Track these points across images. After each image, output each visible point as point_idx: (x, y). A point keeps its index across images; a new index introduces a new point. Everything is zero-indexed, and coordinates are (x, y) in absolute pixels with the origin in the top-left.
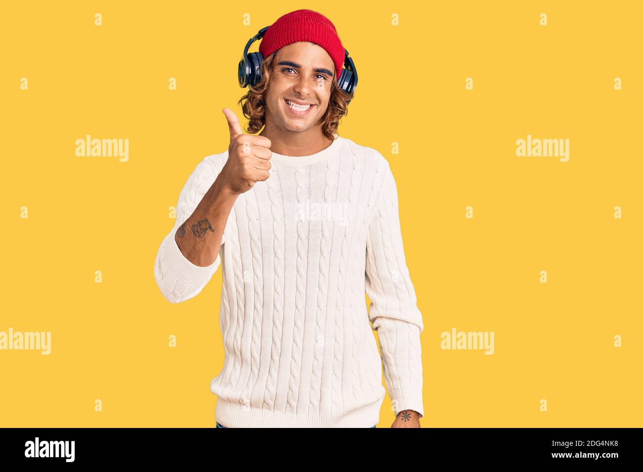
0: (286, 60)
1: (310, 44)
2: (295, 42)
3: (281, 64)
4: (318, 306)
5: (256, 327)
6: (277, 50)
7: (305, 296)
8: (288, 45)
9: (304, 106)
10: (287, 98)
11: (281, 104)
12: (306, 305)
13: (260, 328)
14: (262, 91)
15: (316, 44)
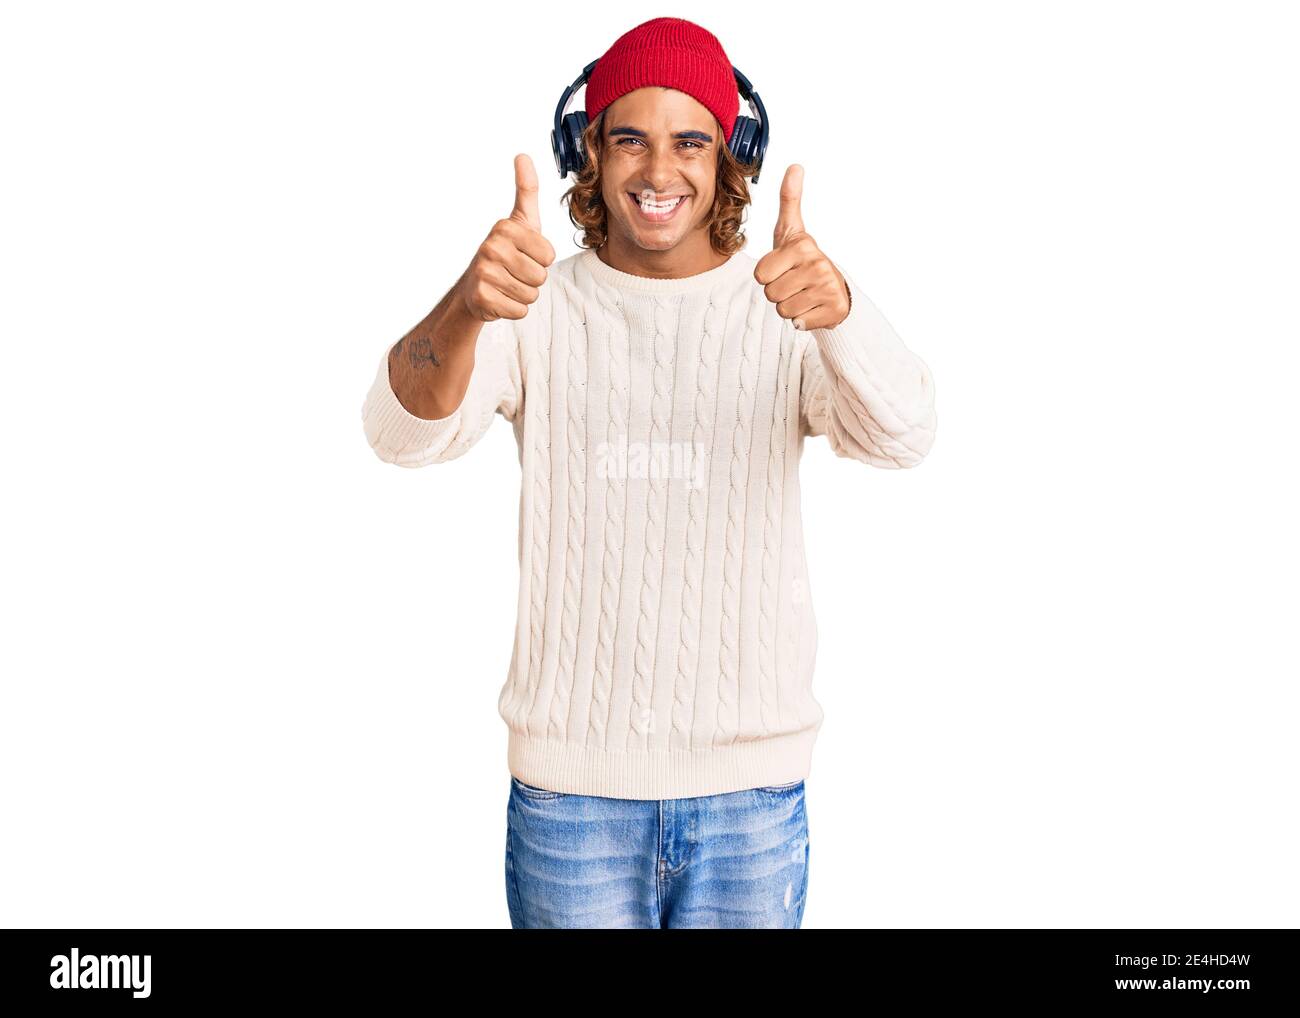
0: (622, 124)
1: (659, 91)
2: (633, 90)
3: (615, 132)
4: (688, 549)
5: (571, 581)
6: (606, 108)
7: (663, 529)
8: (621, 96)
9: (667, 202)
10: (632, 190)
11: (624, 202)
12: (664, 547)
13: (579, 584)
14: (592, 183)
15: (671, 88)
